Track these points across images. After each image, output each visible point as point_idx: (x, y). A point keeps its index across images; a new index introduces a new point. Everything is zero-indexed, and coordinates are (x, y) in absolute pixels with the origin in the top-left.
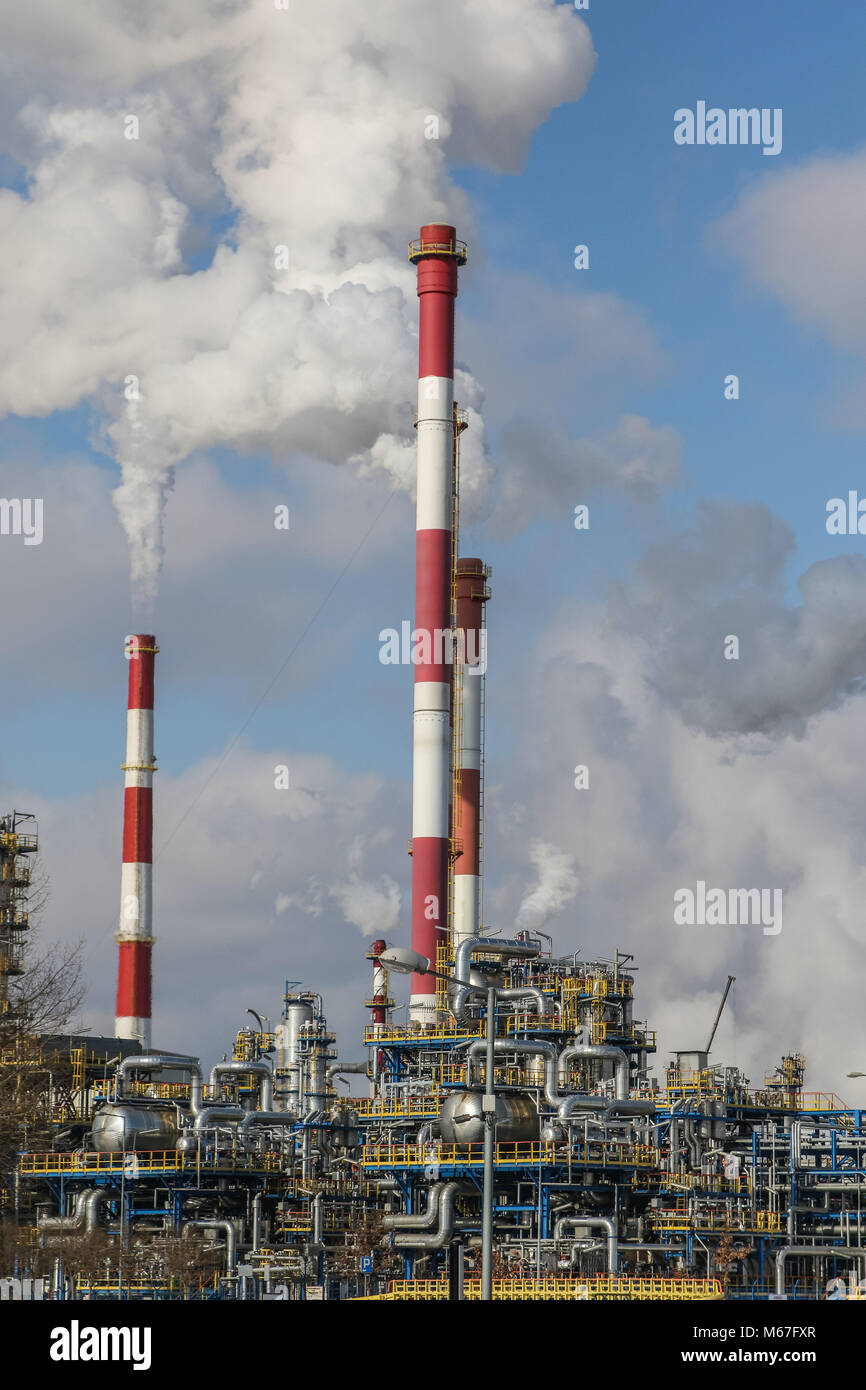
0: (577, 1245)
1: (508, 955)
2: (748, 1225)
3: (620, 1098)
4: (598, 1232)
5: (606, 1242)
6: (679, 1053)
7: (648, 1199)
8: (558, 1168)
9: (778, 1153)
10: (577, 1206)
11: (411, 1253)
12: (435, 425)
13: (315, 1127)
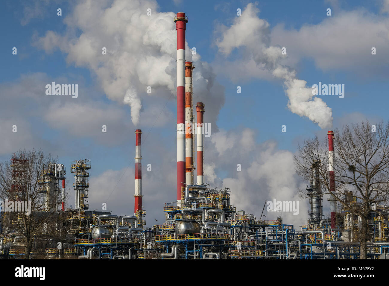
1: (199, 189)
2: (254, 254)
3: (222, 222)
6: (238, 211)
7: (228, 248)
8: (204, 240)
9: (263, 236)
10: (210, 250)
12: (181, 61)
13: (147, 232)
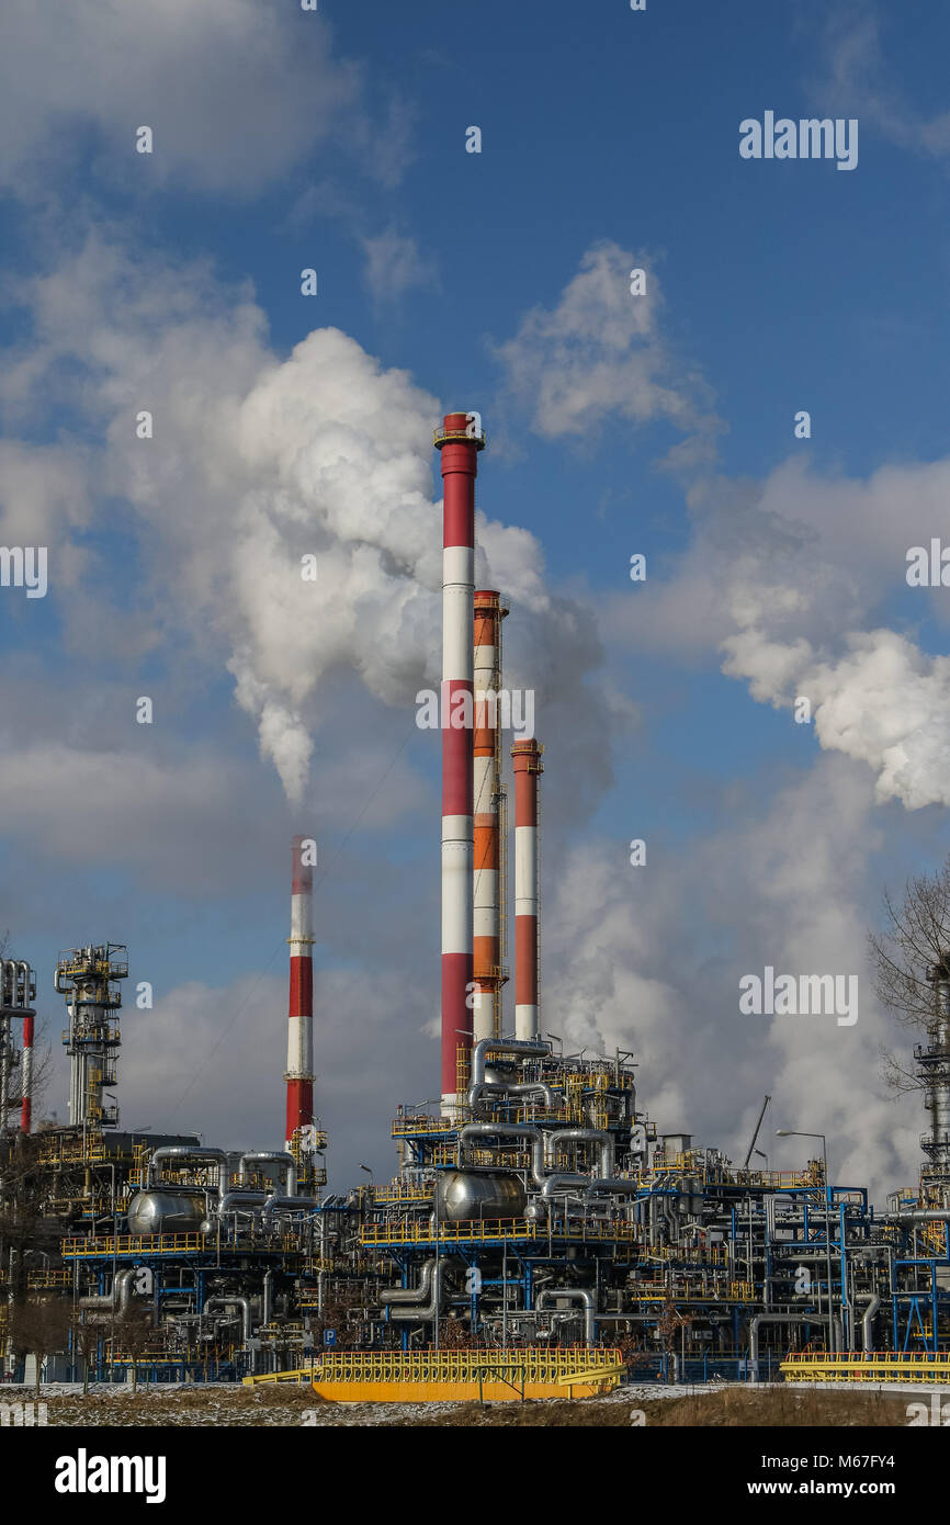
0: (555, 1316)
1: (522, 1055)
2: (722, 1295)
3: (605, 1177)
4: (577, 1303)
5: (584, 1312)
6: (664, 1137)
7: (627, 1271)
8: (540, 1244)
9: (756, 1228)
10: (561, 1279)
11: (408, 1325)
12: (457, 589)
13: (333, 1210)
